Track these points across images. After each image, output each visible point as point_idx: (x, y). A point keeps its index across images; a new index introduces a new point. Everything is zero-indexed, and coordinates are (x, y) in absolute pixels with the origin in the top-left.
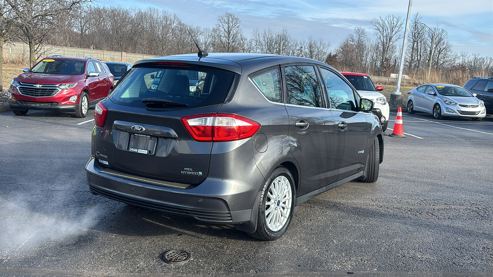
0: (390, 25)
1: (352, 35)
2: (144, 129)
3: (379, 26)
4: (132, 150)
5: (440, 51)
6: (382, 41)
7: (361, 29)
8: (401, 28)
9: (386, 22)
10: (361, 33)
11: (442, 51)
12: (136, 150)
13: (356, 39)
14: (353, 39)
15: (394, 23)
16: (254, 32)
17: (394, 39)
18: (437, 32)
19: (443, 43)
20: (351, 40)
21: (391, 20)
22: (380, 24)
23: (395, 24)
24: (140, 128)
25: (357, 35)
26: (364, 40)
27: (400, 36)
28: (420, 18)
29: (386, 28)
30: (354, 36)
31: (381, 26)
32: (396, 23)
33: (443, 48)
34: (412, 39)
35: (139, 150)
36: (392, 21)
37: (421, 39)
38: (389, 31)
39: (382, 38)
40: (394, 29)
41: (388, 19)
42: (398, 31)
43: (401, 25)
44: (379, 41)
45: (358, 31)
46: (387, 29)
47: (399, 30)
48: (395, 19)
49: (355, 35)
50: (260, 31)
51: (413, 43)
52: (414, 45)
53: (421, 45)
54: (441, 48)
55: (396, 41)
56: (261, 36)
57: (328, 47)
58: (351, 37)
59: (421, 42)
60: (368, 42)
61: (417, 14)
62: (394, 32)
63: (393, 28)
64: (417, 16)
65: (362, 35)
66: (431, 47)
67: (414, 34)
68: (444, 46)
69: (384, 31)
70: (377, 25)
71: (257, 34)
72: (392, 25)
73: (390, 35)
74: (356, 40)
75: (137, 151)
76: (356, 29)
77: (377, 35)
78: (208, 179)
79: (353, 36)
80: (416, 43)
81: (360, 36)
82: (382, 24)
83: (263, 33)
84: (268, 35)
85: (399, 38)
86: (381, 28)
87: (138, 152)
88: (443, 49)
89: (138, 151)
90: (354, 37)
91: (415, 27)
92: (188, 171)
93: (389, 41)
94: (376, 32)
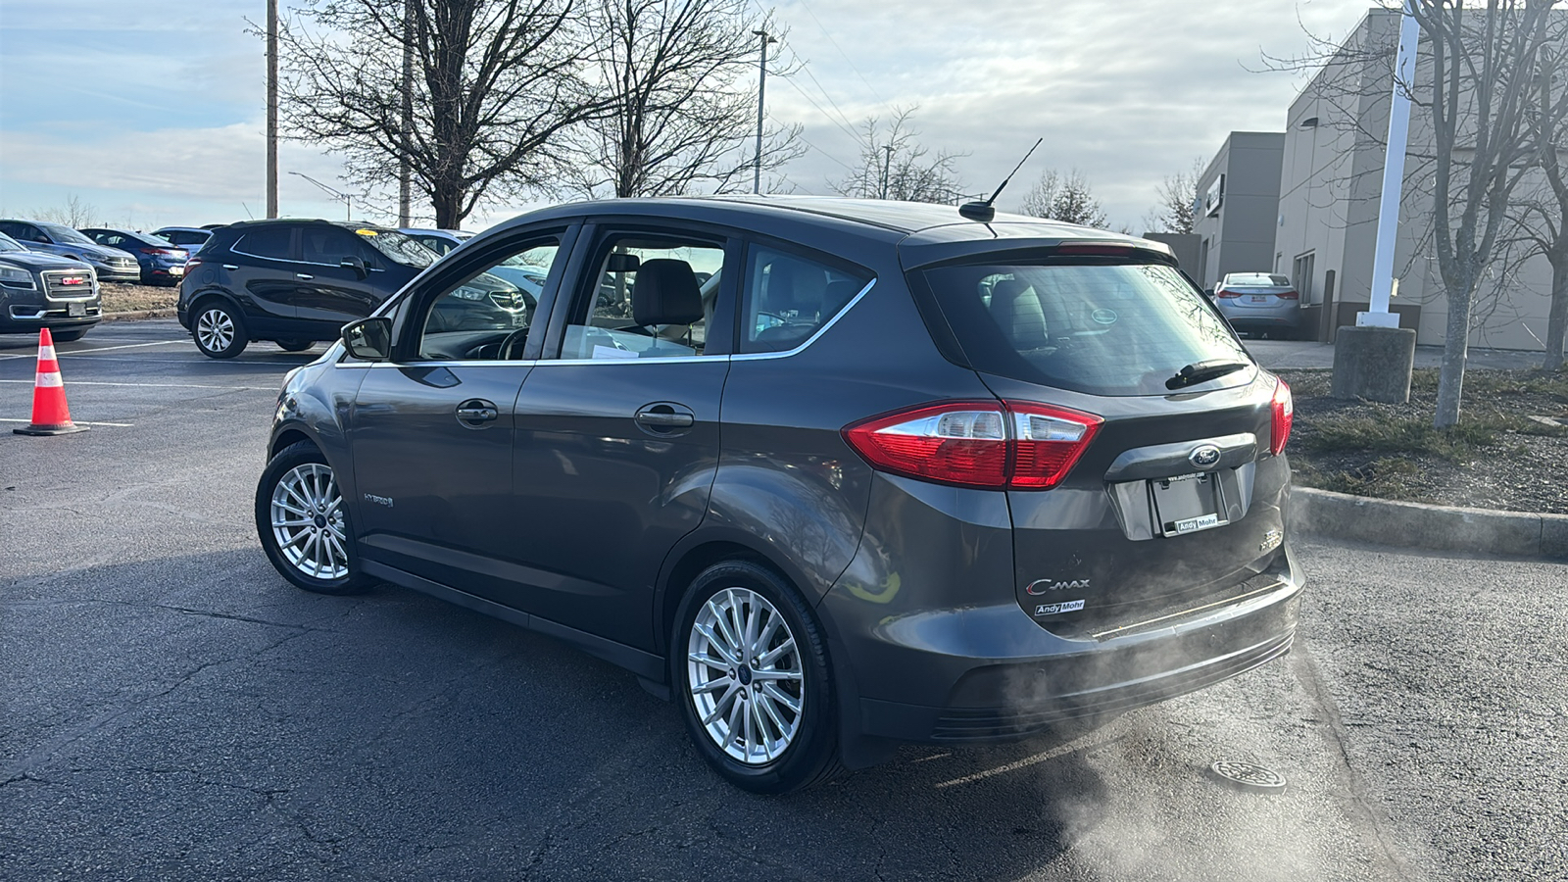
2: (1220, 454)
4: (1182, 526)
12: (1192, 525)
24: (1212, 451)
35: (1198, 520)
75: (1195, 525)
87: (1200, 527)
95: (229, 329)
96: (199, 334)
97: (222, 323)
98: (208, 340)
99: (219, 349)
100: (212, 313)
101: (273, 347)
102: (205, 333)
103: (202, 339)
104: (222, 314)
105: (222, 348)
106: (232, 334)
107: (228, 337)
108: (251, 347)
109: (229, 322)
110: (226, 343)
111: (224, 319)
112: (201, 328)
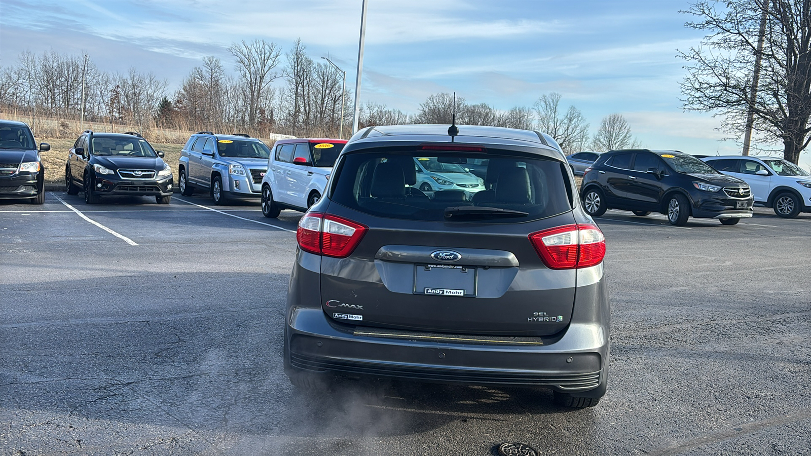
0: (259, 56)
1: (199, 68)
2: (460, 257)
3: (243, 57)
4: (430, 291)
5: (335, 99)
6: (250, 80)
7: (214, 59)
8: (277, 62)
9: (253, 51)
10: (214, 66)
11: (338, 99)
12: (439, 292)
13: (207, 76)
14: (202, 75)
15: (266, 52)
16: (23, 54)
17: (267, 78)
18: (330, 71)
19: (339, 88)
20: (199, 77)
21: (261, 47)
22: (244, 53)
23: (267, 55)
24: (451, 254)
25: (208, 70)
26: (221, 78)
27: (276, 73)
28: (303, 47)
29: (254, 60)
30: (204, 71)
31: (245, 56)
32: (268, 53)
33: (339, 95)
34: (294, 80)
35: (445, 290)
36: (263, 49)
37: (308, 80)
38: (259, 65)
39: (248, 75)
40: (266, 62)
41: (255, 46)
42: (272, 65)
43: (276, 57)
44: (244, 80)
45: (210, 64)
46: (255, 63)
47: (275, 64)
48: (267, 47)
49: (204, 69)
50: (34, 54)
51: (296, 86)
52: (297, 89)
53: (309, 89)
54: (336, 95)
55: (271, 82)
56: (37, 63)
57: (163, 87)
58: (198, 71)
59: (309, 85)
60: (230, 83)
61: (299, 41)
62: (266, 68)
63: (264, 60)
64: (299, 44)
65: (216, 70)
66: (323, 93)
67: (296, 71)
68: (341, 92)
69: (252, 65)
70: (240, 55)
71: (30, 59)
72: (263, 55)
73: (260, 72)
74: (207, 78)
75: (441, 292)
76: (206, 59)
77: (240, 70)
78: (572, 326)
79: (201, 71)
80: (300, 85)
81: (213, 71)
82: (247, 54)
83: (42, 58)
84: (51, 63)
85: (275, 77)
86: (246, 59)
87: (445, 294)
88: (340, 97)
89: (443, 293)
90: (204, 73)
91: (297, 61)
92: (541, 317)
93: (260, 80)
94: (239, 66)
95: (598, 202)
96: (586, 204)
97: (595, 199)
98: (589, 207)
99: (593, 211)
100: (592, 194)
101: (631, 214)
102: (589, 203)
103: (587, 206)
104: (596, 195)
105: (594, 211)
106: (599, 204)
107: (597, 206)
108: (609, 212)
109: (598, 199)
110: (596, 209)
111: (597, 197)
112: (587, 201)
